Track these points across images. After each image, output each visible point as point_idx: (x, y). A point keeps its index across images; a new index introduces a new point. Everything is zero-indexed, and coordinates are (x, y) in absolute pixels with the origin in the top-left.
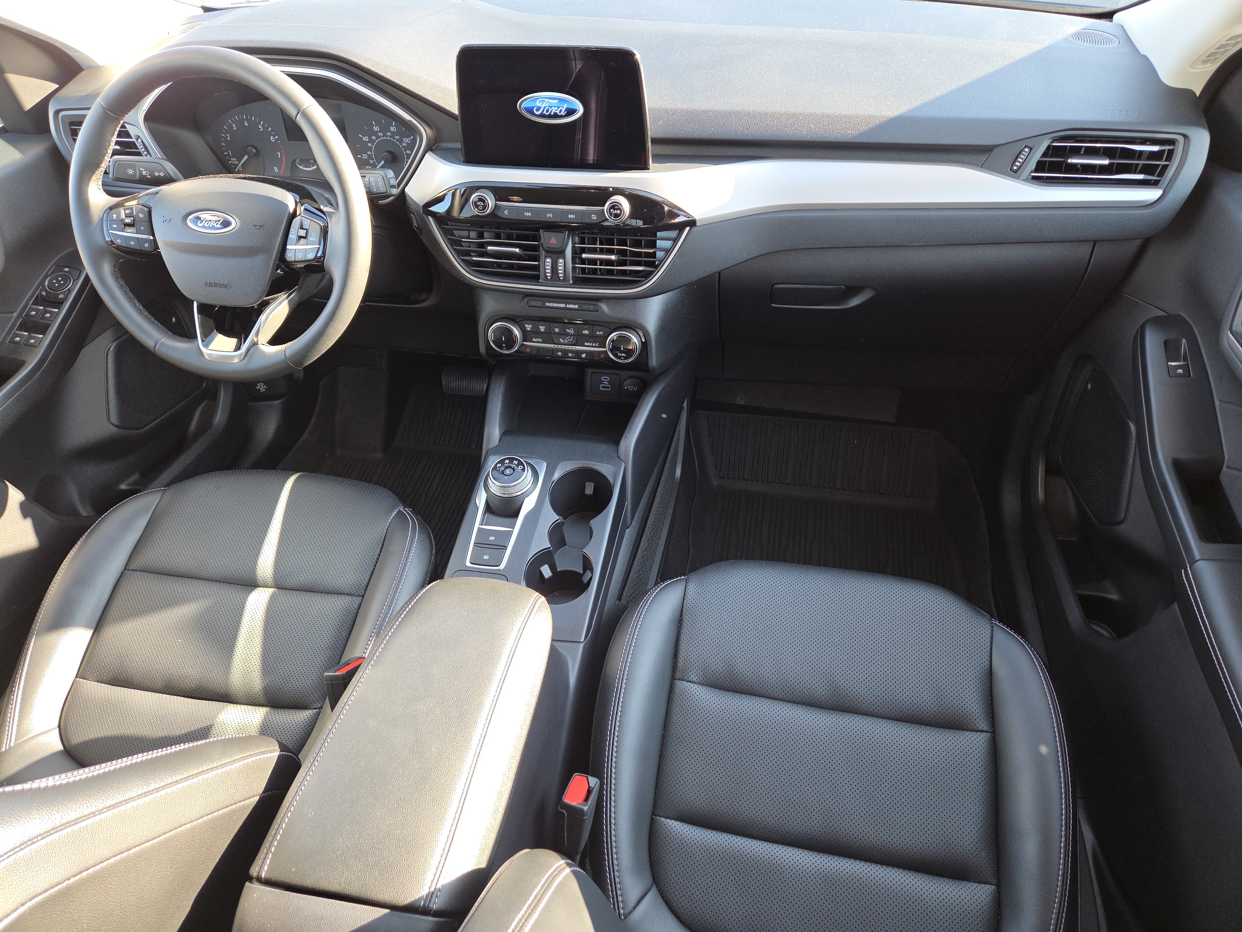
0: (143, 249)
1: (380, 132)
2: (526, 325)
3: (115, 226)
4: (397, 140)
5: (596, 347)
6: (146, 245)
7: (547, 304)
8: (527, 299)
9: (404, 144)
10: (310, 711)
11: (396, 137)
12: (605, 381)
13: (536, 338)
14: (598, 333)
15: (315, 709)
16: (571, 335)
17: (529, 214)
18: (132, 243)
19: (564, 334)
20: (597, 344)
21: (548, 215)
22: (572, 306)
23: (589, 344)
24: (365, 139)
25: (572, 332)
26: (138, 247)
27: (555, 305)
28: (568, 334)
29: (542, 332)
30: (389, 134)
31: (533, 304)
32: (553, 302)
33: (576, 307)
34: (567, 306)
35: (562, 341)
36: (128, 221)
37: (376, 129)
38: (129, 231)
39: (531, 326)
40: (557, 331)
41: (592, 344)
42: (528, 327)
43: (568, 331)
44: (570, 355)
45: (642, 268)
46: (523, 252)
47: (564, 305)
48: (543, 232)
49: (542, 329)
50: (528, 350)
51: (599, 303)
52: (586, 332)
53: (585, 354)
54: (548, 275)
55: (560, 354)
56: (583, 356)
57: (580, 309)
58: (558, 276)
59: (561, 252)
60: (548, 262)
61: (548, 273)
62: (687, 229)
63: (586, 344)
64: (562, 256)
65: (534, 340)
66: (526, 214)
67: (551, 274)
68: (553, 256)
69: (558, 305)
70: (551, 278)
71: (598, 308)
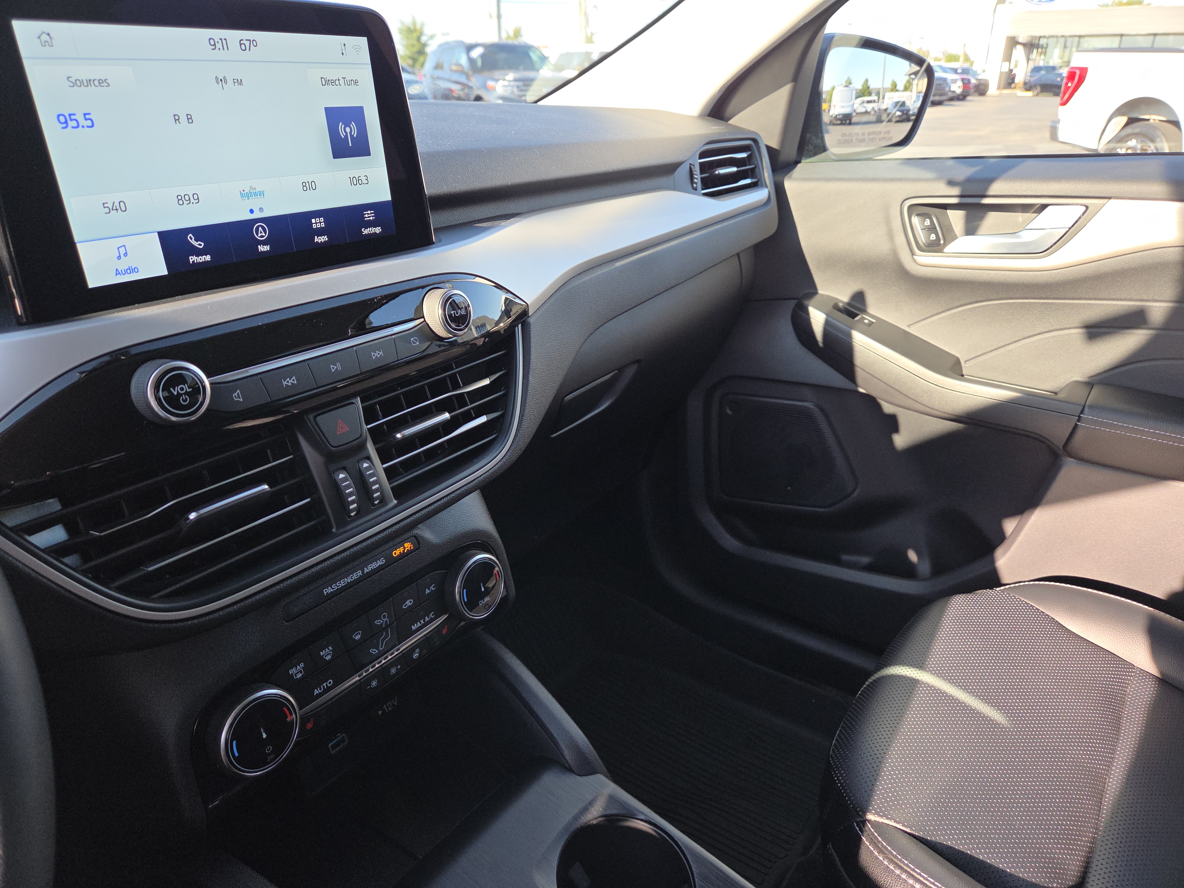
5: (432, 621)
7: (327, 591)
8: (280, 607)
13: (318, 685)
14: (427, 591)
16: (387, 626)
17: (292, 382)
19: (373, 635)
20: (431, 616)
21: (333, 369)
22: (374, 565)
23: (419, 624)
25: (386, 619)
27: (342, 583)
28: (382, 629)
29: (330, 661)
31: (296, 610)
32: (335, 580)
33: (381, 562)
34: (366, 570)
35: (374, 651)
39: (302, 665)
40: (358, 637)
41: (427, 619)
42: (297, 672)
43: (378, 622)
44: (393, 671)
45: (483, 419)
46: (274, 489)
47: (359, 573)
48: (315, 417)
49: (327, 654)
50: (309, 726)
51: (415, 532)
52: (409, 603)
53: (418, 650)
54: (351, 507)
55: (374, 683)
56: (416, 656)
57: (391, 561)
58: (371, 499)
59: (362, 446)
60: (344, 480)
61: (353, 502)
62: (520, 326)
63: (414, 628)
64: (363, 454)
65: (316, 692)
66: (285, 383)
67: (357, 501)
68: (348, 463)
69: (349, 580)
70: (359, 510)
71: (418, 541)
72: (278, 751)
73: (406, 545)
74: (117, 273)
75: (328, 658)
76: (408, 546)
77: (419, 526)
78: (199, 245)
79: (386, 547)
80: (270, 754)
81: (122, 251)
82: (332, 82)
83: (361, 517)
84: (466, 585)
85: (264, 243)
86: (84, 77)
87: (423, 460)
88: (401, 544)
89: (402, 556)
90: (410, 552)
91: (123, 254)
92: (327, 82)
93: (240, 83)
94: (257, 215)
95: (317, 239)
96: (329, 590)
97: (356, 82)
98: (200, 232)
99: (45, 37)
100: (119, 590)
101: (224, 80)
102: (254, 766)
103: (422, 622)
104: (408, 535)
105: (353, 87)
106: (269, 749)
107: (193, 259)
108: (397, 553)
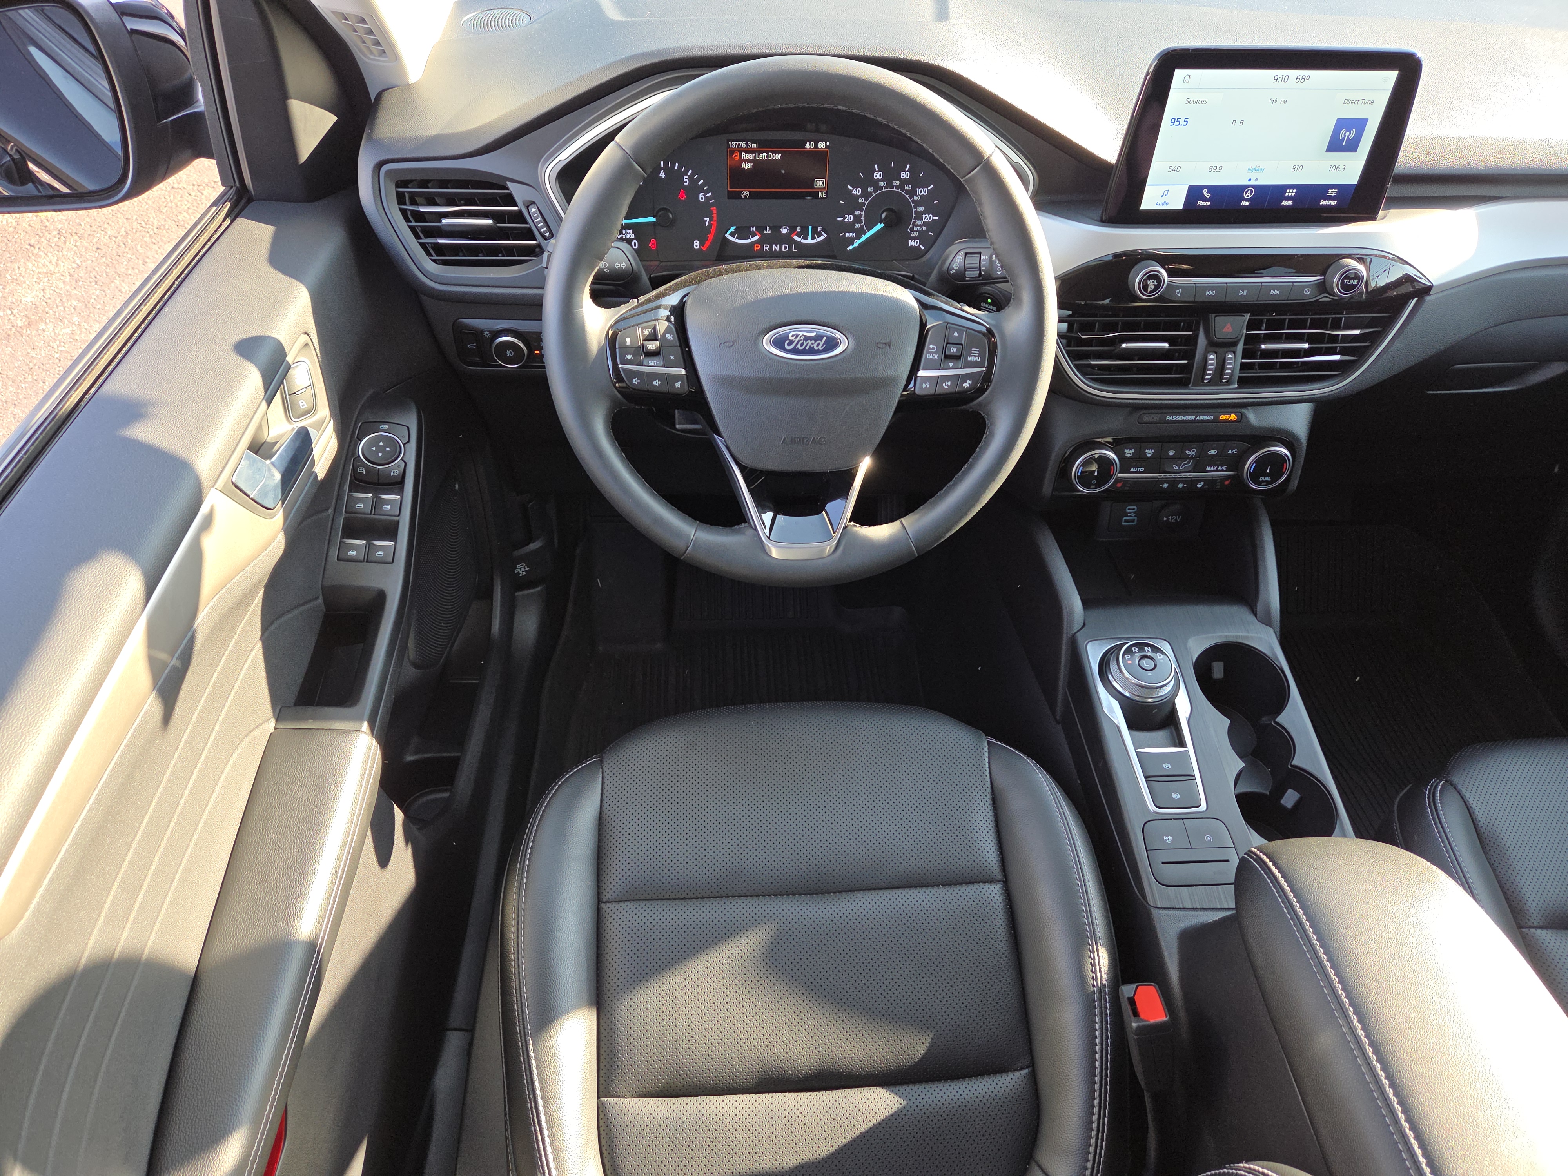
0: (671, 390)
1: (882, 180)
2: (1126, 451)
3: (629, 357)
4: (907, 192)
5: (1223, 471)
6: (678, 385)
7: (1169, 418)
8: (1139, 413)
9: (916, 198)
10: (1017, 1074)
11: (907, 187)
12: (1130, 513)
13: (1135, 467)
14: (1230, 452)
15: (1022, 1069)
16: (1192, 457)
17: (1213, 293)
18: (657, 383)
19: (1180, 457)
20: (1224, 468)
21: (1241, 293)
22: (1205, 418)
23: (1212, 468)
24: (857, 192)
25: (1194, 453)
26: (665, 389)
27: (1180, 418)
28: (1187, 457)
29: (1148, 458)
30: (897, 183)
31: (1146, 419)
32: (1176, 414)
33: (1210, 418)
34: (1198, 418)
35: (1175, 467)
36: (652, 346)
37: (878, 175)
38: (652, 363)
39: (1133, 451)
40: (1171, 454)
41: (1219, 468)
42: (1129, 453)
43: (1188, 452)
44: (1181, 486)
45: (1337, 357)
46: (1172, 348)
47: (1193, 418)
48: (1216, 316)
49: (1149, 453)
50: (1119, 485)
51: (1243, 410)
52: (1213, 452)
53: (1202, 483)
54: (1207, 377)
55: (1165, 486)
56: (1199, 486)
57: (1216, 421)
58: (1221, 378)
59: (1234, 344)
60: (1212, 359)
61: (1209, 374)
62: (1415, 300)
63: (1208, 468)
64: (1233, 349)
65: (1132, 470)
66: (1207, 293)
67: (1213, 375)
68: (1220, 350)
69: (1185, 418)
70: (1210, 381)
71: (1242, 417)
72: (1098, 485)
73: (1232, 415)
74: (1158, 204)
75: (1149, 455)
76: (1233, 417)
77: (1249, 408)
78: (1207, 195)
79: (1218, 410)
80: (1093, 485)
81: (1166, 192)
82: (1353, 102)
83: (1210, 385)
84: (1257, 461)
85: (1247, 200)
86: (1195, 99)
87: (1278, 367)
88: (1230, 413)
89: (1226, 421)
90: (1232, 421)
91: (1166, 194)
92: (1348, 102)
93: (1285, 102)
94: (1253, 183)
95: (1285, 203)
96: (1170, 418)
97: (1372, 102)
98: (1211, 188)
99: (1187, 78)
100: (1076, 366)
101: (1273, 101)
102: (1083, 485)
103: (1215, 468)
104: (1238, 410)
105: (1368, 105)
106: (1094, 482)
107: (1200, 203)
108: (1223, 417)
